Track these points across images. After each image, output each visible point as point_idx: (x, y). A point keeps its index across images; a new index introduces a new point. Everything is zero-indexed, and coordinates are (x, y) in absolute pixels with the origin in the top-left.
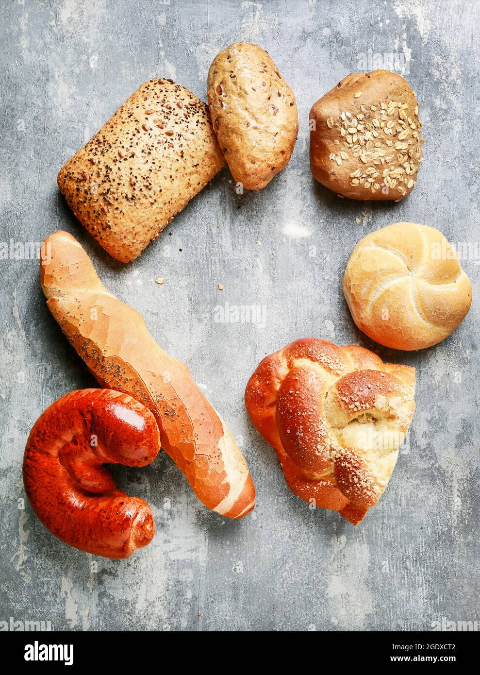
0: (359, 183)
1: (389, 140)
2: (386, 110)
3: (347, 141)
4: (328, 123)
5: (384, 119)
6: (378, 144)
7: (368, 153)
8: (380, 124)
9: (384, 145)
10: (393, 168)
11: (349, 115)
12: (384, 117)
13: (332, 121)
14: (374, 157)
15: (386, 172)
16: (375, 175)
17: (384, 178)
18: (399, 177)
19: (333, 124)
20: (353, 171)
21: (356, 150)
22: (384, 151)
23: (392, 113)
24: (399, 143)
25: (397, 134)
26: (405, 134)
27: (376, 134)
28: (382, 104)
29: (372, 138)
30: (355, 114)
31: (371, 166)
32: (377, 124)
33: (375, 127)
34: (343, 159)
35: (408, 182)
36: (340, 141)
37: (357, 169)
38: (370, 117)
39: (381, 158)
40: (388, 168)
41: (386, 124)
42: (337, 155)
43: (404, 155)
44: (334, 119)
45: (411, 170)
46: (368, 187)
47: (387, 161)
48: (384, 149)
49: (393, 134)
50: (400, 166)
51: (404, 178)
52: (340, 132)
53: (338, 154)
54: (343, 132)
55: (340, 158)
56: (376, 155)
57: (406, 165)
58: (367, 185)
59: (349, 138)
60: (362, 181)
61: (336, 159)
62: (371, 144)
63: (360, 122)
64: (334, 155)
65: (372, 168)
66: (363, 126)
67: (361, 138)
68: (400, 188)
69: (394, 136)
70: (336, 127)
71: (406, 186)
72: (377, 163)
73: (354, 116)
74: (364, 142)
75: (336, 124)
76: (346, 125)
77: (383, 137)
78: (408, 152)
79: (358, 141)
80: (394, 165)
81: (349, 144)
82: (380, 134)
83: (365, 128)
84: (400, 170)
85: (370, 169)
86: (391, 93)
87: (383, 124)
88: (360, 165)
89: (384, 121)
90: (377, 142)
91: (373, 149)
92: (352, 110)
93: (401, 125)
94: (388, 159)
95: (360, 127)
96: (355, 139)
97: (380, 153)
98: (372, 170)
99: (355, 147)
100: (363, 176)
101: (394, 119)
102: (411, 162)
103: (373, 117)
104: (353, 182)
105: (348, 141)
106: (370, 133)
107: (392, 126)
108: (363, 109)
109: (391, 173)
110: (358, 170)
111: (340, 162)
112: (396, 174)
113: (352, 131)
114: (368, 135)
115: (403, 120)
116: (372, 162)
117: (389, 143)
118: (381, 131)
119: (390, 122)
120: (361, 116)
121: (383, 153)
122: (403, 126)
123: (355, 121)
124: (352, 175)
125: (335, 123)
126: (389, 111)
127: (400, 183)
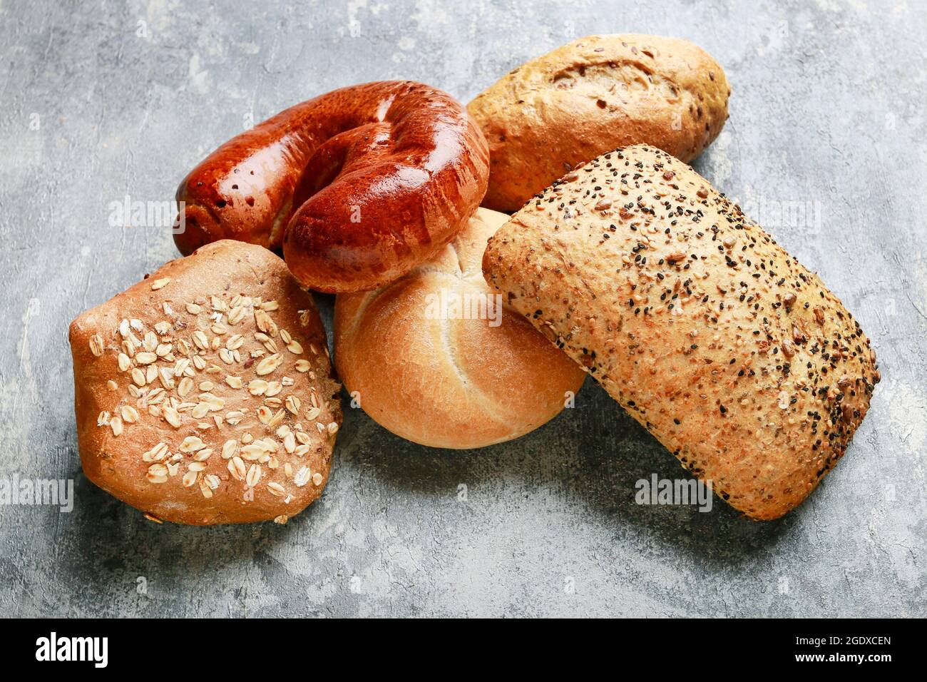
0: (168, 475)
1: (234, 375)
2: (224, 313)
3: (133, 383)
4: (91, 345)
5: (220, 332)
6: (207, 384)
7: (184, 404)
8: (210, 342)
9: (222, 388)
10: (247, 438)
11: (137, 323)
12: (221, 327)
13: (101, 341)
14: (197, 413)
15: (229, 448)
16: (204, 455)
17: (227, 461)
18: (267, 458)
19: (102, 346)
20: (149, 446)
21: (157, 400)
22: (222, 400)
23: (238, 319)
24: (259, 381)
25: (251, 363)
26: (271, 363)
27: (200, 363)
28: (214, 299)
29: (191, 372)
30: (150, 322)
31: (192, 434)
32: (203, 340)
33: (199, 350)
34: (125, 423)
35: (295, 472)
36: (120, 384)
37: (157, 442)
38: (185, 327)
39: (214, 415)
40: (236, 437)
41: (225, 341)
42: (113, 415)
43: (275, 410)
44: (104, 337)
45: (299, 443)
46: (192, 483)
47: (231, 421)
48: (221, 395)
49: (242, 363)
50: (268, 433)
51: (282, 462)
52: (116, 363)
53: (116, 411)
54: (124, 362)
55: (119, 420)
56: (201, 409)
57: (283, 431)
58: (190, 479)
59: (138, 376)
60: (173, 470)
61: (112, 423)
62: (191, 384)
63: (164, 339)
64: (107, 414)
65: (194, 438)
66: (170, 347)
67: (166, 373)
68: (272, 484)
69: (246, 366)
70: (108, 351)
71: (288, 480)
72: (204, 426)
73: (150, 327)
74: (173, 382)
75: (110, 346)
76: (131, 348)
77: (216, 368)
78: (284, 403)
79: (159, 380)
80: (251, 431)
81: (139, 387)
82: (210, 363)
83: (177, 353)
84: (269, 444)
85: (188, 439)
86: (235, 280)
87: (217, 342)
88: (163, 432)
89: (219, 335)
90: (205, 380)
91: (195, 396)
92: (143, 315)
93: (262, 343)
94: (233, 416)
95: (165, 350)
96: (152, 374)
97: (212, 402)
98: (195, 443)
99: (154, 392)
100: (176, 457)
101: (246, 331)
102: (298, 426)
103: (193, 328)
104: (152, 473)
105: (137, 380)
106: (188, 362)
107: (238, 345)
108: (168, 311)
109: (244, 449)
110: (160, 445)
111: (118, 428)
112: (256, 450)
113: (143, 358)
114: (182, 366)
115: (268, 334)
116: (194, 424)
117: (234, 381)
118: (214, 357)
119: (235, 337)
120: (163, 327)
121: (219, 403)
122: (268, 346)
123: (151, 338)
124: (147, 457)
125: (106, 343)
126: (232, 314)
127: (272, 473)
